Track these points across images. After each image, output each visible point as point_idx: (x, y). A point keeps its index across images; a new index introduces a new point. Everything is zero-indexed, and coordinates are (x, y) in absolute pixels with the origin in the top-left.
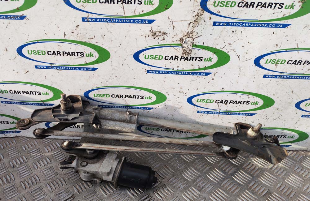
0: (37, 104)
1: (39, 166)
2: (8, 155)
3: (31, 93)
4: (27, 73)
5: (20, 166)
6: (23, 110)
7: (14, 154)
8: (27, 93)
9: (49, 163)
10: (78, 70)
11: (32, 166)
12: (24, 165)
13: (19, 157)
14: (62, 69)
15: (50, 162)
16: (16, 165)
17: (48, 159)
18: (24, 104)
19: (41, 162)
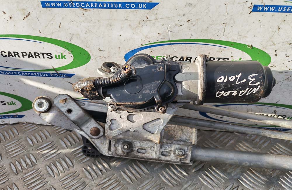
0: (46, 75)
1: (55, 171)
2: (7, 153)
3: (37, 55)
4: (27, 18)
5: (27, 172)
6: (25, 84)
7: (16, 151)
8: (30, 55)
9: (70, 166)
10: (120, 8)
11: (45, 172)
12: (33, 170)
13: (24, 155)
14: (91, 7)
15: (72, 165)
16: (21, 170)
17: (67, 160)
18: (26, 74)
19: (58, 164)
